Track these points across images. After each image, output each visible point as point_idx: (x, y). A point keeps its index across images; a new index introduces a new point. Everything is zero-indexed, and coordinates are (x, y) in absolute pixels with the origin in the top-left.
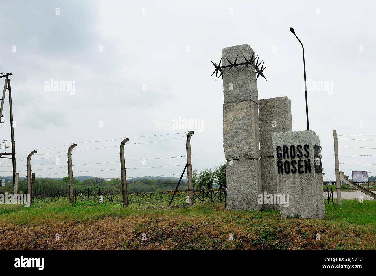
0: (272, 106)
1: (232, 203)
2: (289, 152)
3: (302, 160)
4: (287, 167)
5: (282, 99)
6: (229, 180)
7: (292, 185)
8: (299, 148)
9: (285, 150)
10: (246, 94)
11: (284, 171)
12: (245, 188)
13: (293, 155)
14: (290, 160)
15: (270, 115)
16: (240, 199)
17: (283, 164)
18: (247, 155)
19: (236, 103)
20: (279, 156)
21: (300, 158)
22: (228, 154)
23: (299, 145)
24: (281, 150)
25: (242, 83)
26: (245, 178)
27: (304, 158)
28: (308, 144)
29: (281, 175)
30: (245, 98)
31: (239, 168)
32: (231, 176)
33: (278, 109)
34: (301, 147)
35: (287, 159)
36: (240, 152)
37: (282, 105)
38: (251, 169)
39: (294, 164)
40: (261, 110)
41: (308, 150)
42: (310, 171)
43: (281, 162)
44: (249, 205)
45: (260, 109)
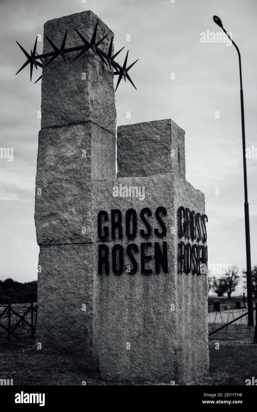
0: (142, 138)
1: (46, 335)
2: (124, 225)
3: (150, 245)
4: (118, 260)
5: (161, 124)
6: (43, 286)
7: (126, 303)
8: (145, 215)
9: (116, 220)
10: (81, 109)
11: (111, 268)
12: (71, 305)
13: (131, 232)
14: (124, 243)
15: (137, 155)
16: (60, 327)
17: (110, 251)
18: (77, 236)
19: (63, 128)
20: (103, 234)
21: (147, 239)
22: (42, 234)
23: (144, 207)
24: (106, 219)
25: (76, 88)
26: (73, 284)
27: (154, 240)
28: (164, 205)
29: (105, 279)
30: (80, 118)
31: (62, 263)
32: (46, 279)
33: (154, 144)
34: (150, 214)
35: (118, 242)
36: (65, 229)
37: (161, 136)
38: (84, 264)
39: (133, 252)
40: (121, 146)
41: (164, 219)
42: (166, 271)
43: (106, 248)
44: (77, 341)
45: (119, 144)
